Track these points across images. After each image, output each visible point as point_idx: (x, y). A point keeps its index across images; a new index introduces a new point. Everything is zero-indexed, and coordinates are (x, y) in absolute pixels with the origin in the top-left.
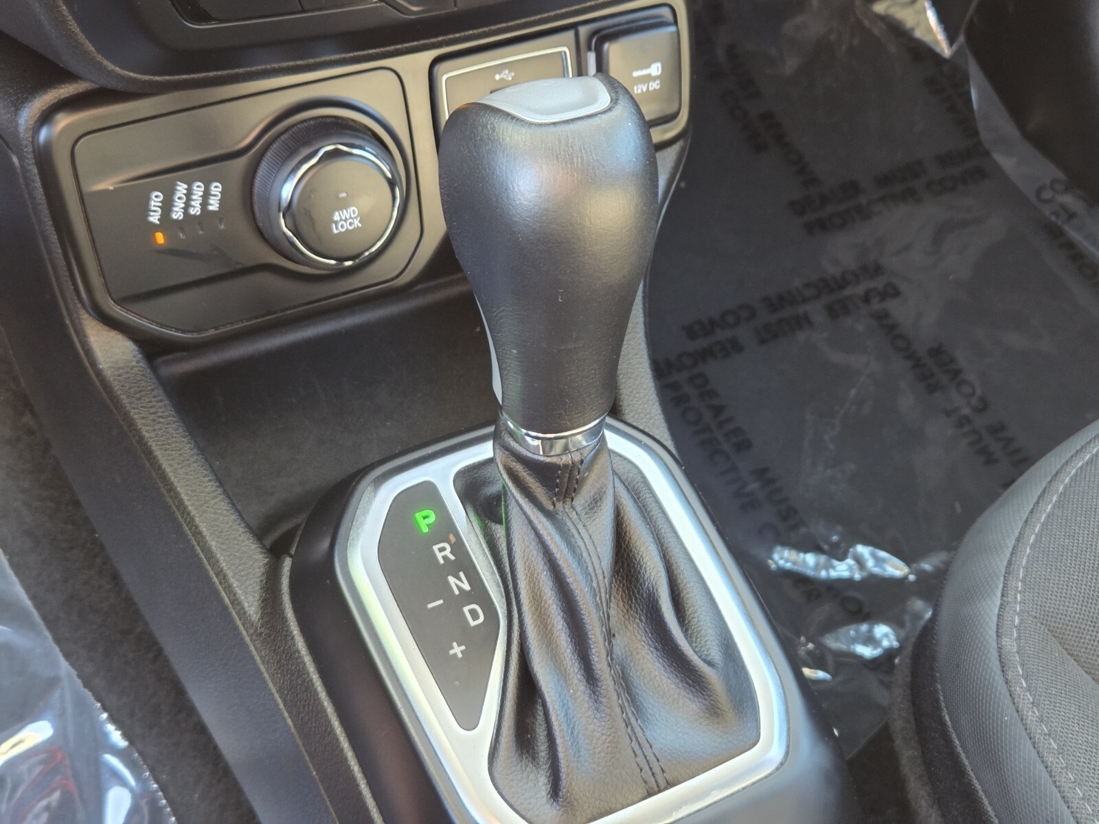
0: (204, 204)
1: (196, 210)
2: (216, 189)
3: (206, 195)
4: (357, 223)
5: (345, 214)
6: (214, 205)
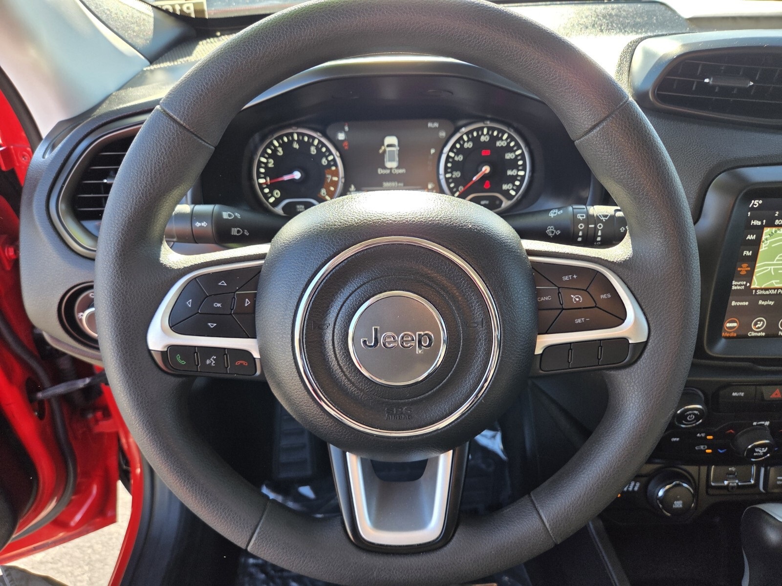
0: (634, 487)
1: (631, 489)
2: (638, 484)
3: (635, 486)
4: (681, 506)
5: (678, 502)
6: (636, 489)
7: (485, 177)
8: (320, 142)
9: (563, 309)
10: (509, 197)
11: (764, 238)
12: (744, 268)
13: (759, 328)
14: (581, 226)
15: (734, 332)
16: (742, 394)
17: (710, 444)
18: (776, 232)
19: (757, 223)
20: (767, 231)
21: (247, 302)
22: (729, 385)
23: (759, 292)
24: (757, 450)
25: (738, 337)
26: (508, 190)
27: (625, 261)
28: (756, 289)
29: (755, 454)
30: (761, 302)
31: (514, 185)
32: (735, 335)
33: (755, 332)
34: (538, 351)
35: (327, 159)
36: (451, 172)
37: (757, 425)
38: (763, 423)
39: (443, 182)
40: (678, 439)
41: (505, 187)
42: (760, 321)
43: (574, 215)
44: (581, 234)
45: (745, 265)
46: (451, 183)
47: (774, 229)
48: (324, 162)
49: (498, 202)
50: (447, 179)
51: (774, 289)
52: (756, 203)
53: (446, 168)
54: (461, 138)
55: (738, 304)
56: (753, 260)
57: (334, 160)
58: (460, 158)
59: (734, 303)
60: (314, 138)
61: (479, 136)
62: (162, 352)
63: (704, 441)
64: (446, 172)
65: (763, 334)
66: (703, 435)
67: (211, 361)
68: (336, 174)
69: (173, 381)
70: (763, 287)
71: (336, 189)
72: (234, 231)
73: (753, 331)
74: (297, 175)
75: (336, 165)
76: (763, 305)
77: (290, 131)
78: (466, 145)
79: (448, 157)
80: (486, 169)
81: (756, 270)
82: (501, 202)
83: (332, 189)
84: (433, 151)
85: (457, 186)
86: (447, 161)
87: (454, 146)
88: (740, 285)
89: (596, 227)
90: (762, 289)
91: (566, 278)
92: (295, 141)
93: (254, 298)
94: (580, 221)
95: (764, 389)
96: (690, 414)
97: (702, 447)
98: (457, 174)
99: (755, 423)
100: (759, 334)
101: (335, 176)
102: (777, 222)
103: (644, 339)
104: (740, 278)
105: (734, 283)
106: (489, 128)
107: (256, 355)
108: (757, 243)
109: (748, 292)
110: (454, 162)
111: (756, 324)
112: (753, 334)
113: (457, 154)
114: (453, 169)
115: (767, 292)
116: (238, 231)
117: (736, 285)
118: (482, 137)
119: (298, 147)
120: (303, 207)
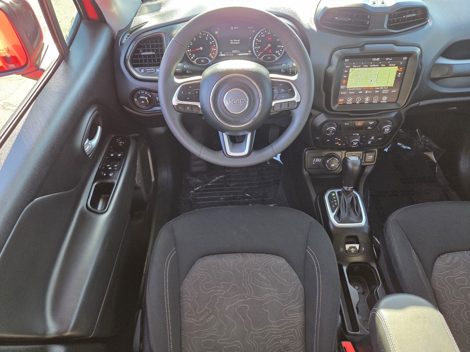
0: (319, 161)
2: (320, 160)
4: (334, 166)
6: (320, 161)
7: (269, 48)
8: (209, 35)
9: (279, 93)
10: (278, 56)
11: (350, 72)
12: (344, 82)
13: (350, 101)
14: (290, 69)
15: (342, 102)
16: (348, 124)
17: (340, 142)
18: (354, 69)
19: (348, 67)
20: (351, 69)
21: (197, 92)
22: (344, 121)
23: (349, 89)
24: (354, 143)
25: (343, 104)
26: (278, 53)
27: (296, 80)
28: (348, 88)
29: (354, 145)
30: (350, 93)
31: (280, 51)
32: (342, 103)
33: (349, 102)
34: (273, 105)
35: (212, 42)
36: (257, 47)
37: (355, 135)
38: (356, 134)
39: (254, 50)
40: (329, 140)
41: (277, 52)
42: (350, 99)
43: (289, 66)
44: (290, 71)
45: (344, 81)
46: (257, 51)
47: (353, 69)
48: (211, 43)
49: (274, 58)
51: (354, 88)
52: (347, 60)
53: (255, 45)
54: (260, 33)
55: (343, 93)
56: (347, 78)
57: (214, 42)
58: (260, 41)
59: (341, 93)
60: (207, 34)
61: (267, 32)
62: (176, 105)
63: (337, 141)
64: (255, 47)
65: (351, 103)
66: (337, 139)
67: (188, 108)
68: (215, 48)
69: (179, 113)
70: (351, 87)
71: (215, 53)
72: (187, 72)
73: (348, 102)
74: (201, 48)
75: (215, 44)
76: (351, 93)
78: (262, 36)
79: (256, 40)
80: (269, 45)
81: (348, 82)
82: (275, 58)
83: (214, 53)
84: (250, 38)
85: (259, 52)
86: (255, 42)
87: (258, 36)
88: (343, 87)
89: (295, 69)
90: (350, 88)
91: (280, 85)
92: (200, 35)
93: (198, 91)
94: (290, 68)
95: (356, 122)
96: (330, 131)
97: (337, 143)
98: (259, 47)
99: (354, 134)
100: (350, 103)
101: (215, 49)
102: (354, 66)
103: (300, 101)
104: (343, 85)
105: (341, 86)
107: (200, 107)
108: (348, 73)
109: (346, 89)
110: (258, 43)
111: (349, 100)
112: (348, 103)
113: (259, 39)
114: (258, 45)
115: (352, 89)
116: (189, 72)
117: (342, 87)
118: (268, 33)
119: (201, 37)
120: (203, 60)
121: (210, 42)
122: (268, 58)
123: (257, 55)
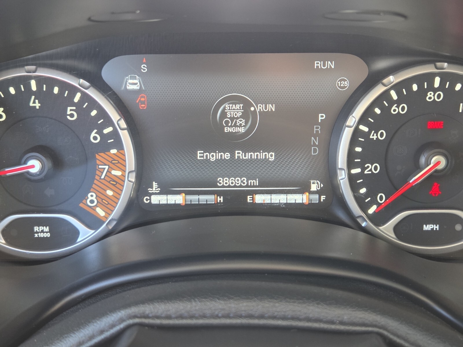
8: (86, 97)
35: (100, 133)
48: (94, 137)
50: (352, 179)
53: (351, 155)
54: (385, 95)
57: (114, 134)
58: (380, 135)
61: (422, 92)
64: (351, 164)
68: (120, 163)
77: (21, 73)
78: (395, 110)
79: (357, 133)
83: (110, 193)
85: (372, 193)
86: (353, 142)
87: (369, 111)
92: (34, 93)
106: (444, 77)
110: (368, 144)
113: (374, 127)
118: (430, 94)
119: (37, 105)
120: (46, 229)
121: (93, 134)
122: (427, 228)
123: (364, 207)
